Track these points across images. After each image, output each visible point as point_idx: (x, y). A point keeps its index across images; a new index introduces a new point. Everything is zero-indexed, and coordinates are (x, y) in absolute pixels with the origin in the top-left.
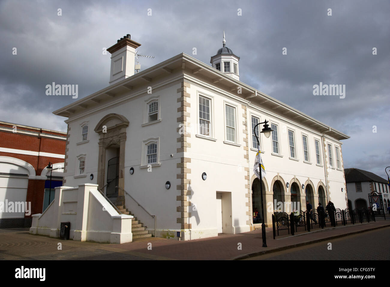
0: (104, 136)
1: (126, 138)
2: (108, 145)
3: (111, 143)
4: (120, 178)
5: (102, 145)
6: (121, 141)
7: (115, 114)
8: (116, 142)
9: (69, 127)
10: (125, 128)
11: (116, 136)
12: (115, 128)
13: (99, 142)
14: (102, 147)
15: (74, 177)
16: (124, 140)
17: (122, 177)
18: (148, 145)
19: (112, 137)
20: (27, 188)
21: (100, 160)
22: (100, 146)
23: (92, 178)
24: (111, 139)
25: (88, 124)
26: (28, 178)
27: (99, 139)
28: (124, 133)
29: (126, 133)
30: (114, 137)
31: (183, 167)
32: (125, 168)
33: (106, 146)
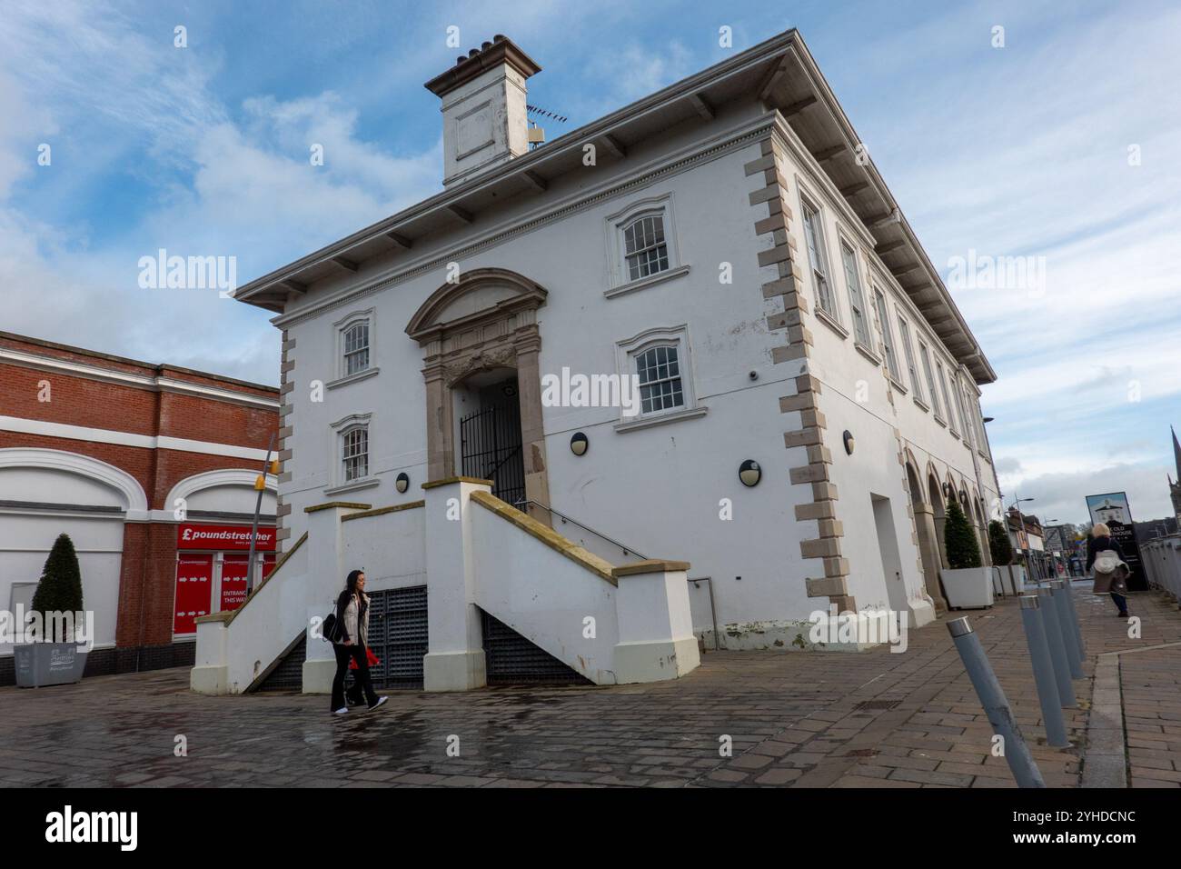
0: (442, 348)
1: (540, 342)
2: (463, 373)
3: (478, 365)
4: (529, 472)
5: (439, 377)
6: (519, 352)
7: (490, 270)
8: (499, 360)
9: (290, 338)
10: (532, 312)
11: (496, 339)
12: (497, 313)
13: (425, 368)
14: (439, 383)
15: (325, 491)
16: (535, 348)
17: (539, 467)
18: (638, 353)
19: (476, 347)
20: (120, 549)
21: (437, 424)
22: (429, 379)
23: (404, 488)
24: (477, 353)
25: (368, 319)
26: (121, 520)
27: (424, 360)
28: (530, 326)
29: (537, 327)
30: (486, 347)
31: (809, 405)
32: (547, 439)
33: (454, 379)
